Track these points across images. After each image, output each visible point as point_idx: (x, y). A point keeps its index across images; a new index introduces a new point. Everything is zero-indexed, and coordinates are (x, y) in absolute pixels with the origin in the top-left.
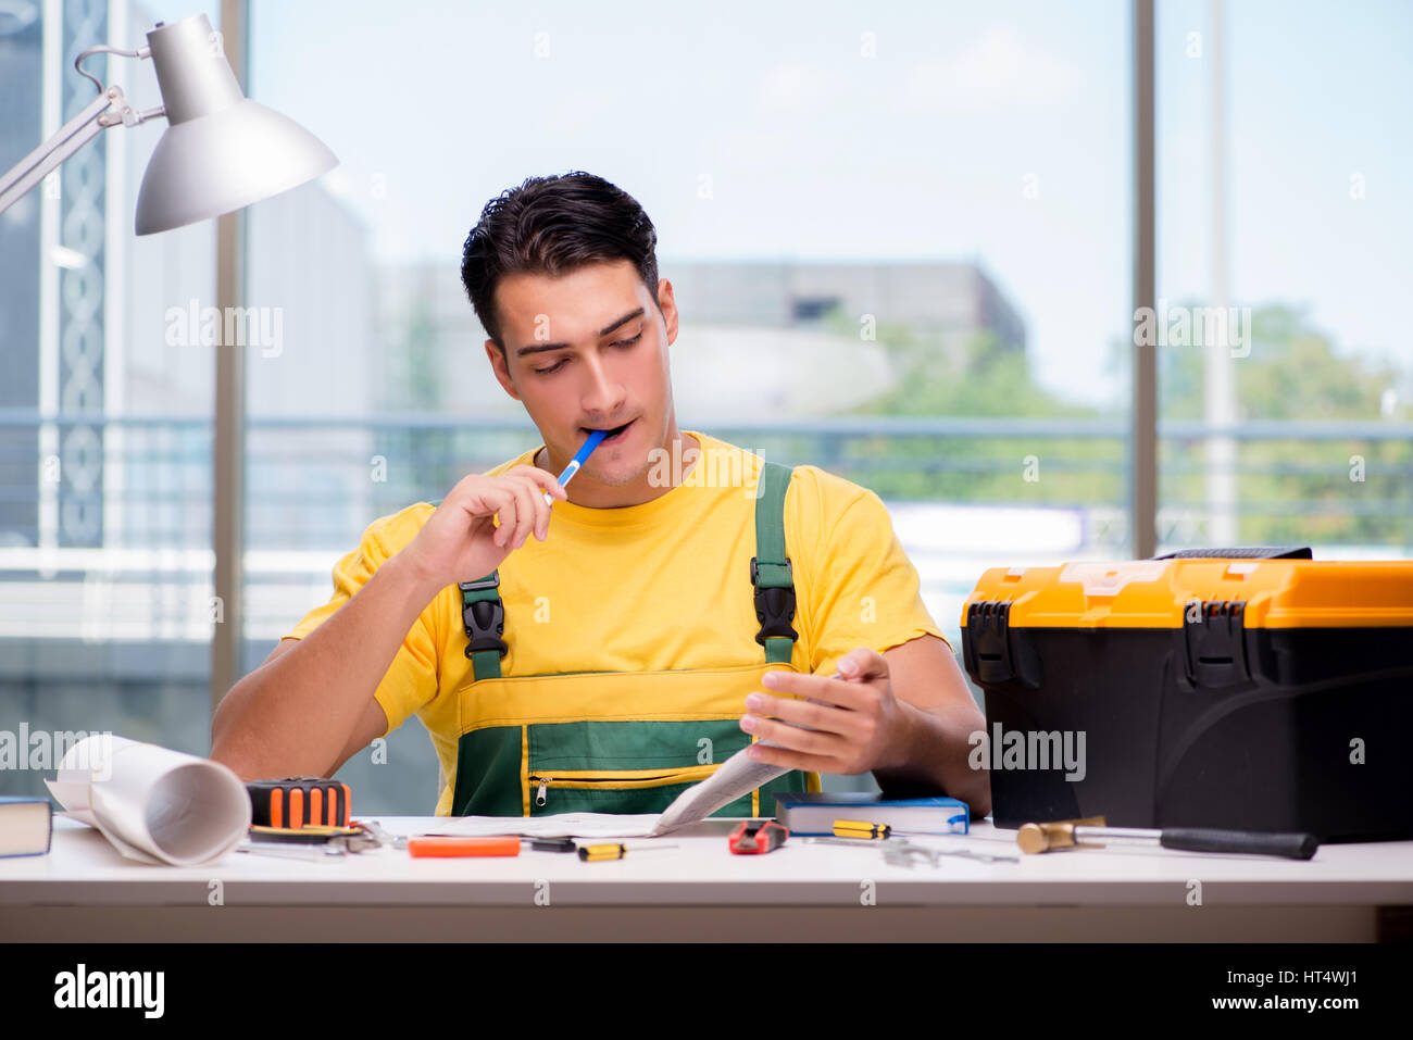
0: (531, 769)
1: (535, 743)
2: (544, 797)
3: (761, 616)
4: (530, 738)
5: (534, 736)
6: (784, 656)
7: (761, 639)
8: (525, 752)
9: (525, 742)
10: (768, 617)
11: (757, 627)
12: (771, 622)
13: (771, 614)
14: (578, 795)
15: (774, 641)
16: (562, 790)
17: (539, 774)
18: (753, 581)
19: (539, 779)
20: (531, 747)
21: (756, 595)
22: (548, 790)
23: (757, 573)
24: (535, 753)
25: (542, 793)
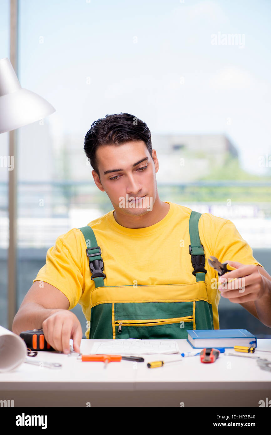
0: (116, 320)
1: (117, 310)
2: (121, 329)
3: (194, 265)
4: (115, 308)
5: (116, 307)
6: (202, 279)
7: (194, 273)
8: (113, 314)
9: (113, 310)
10: (196, 265)
11: (193, 269)
12: (197, 267)
13: (197, 264)
14: (133, 328)
15: (199, 274)
16: (127, 327)
17: (118, 322)
18: (190, 253)
19: (119, 323)
20: (115, 312)
21: (191, 258)
22: (122, 327)
23: (191, 250)
24: (117, 314)
25: (120, 328)
